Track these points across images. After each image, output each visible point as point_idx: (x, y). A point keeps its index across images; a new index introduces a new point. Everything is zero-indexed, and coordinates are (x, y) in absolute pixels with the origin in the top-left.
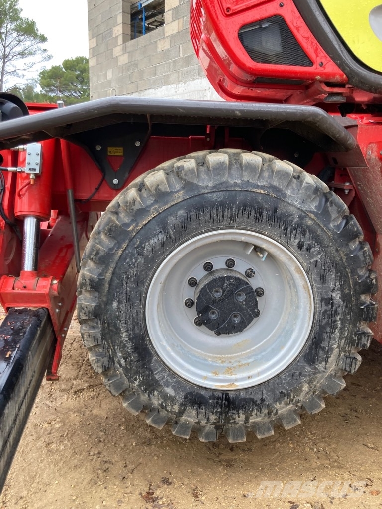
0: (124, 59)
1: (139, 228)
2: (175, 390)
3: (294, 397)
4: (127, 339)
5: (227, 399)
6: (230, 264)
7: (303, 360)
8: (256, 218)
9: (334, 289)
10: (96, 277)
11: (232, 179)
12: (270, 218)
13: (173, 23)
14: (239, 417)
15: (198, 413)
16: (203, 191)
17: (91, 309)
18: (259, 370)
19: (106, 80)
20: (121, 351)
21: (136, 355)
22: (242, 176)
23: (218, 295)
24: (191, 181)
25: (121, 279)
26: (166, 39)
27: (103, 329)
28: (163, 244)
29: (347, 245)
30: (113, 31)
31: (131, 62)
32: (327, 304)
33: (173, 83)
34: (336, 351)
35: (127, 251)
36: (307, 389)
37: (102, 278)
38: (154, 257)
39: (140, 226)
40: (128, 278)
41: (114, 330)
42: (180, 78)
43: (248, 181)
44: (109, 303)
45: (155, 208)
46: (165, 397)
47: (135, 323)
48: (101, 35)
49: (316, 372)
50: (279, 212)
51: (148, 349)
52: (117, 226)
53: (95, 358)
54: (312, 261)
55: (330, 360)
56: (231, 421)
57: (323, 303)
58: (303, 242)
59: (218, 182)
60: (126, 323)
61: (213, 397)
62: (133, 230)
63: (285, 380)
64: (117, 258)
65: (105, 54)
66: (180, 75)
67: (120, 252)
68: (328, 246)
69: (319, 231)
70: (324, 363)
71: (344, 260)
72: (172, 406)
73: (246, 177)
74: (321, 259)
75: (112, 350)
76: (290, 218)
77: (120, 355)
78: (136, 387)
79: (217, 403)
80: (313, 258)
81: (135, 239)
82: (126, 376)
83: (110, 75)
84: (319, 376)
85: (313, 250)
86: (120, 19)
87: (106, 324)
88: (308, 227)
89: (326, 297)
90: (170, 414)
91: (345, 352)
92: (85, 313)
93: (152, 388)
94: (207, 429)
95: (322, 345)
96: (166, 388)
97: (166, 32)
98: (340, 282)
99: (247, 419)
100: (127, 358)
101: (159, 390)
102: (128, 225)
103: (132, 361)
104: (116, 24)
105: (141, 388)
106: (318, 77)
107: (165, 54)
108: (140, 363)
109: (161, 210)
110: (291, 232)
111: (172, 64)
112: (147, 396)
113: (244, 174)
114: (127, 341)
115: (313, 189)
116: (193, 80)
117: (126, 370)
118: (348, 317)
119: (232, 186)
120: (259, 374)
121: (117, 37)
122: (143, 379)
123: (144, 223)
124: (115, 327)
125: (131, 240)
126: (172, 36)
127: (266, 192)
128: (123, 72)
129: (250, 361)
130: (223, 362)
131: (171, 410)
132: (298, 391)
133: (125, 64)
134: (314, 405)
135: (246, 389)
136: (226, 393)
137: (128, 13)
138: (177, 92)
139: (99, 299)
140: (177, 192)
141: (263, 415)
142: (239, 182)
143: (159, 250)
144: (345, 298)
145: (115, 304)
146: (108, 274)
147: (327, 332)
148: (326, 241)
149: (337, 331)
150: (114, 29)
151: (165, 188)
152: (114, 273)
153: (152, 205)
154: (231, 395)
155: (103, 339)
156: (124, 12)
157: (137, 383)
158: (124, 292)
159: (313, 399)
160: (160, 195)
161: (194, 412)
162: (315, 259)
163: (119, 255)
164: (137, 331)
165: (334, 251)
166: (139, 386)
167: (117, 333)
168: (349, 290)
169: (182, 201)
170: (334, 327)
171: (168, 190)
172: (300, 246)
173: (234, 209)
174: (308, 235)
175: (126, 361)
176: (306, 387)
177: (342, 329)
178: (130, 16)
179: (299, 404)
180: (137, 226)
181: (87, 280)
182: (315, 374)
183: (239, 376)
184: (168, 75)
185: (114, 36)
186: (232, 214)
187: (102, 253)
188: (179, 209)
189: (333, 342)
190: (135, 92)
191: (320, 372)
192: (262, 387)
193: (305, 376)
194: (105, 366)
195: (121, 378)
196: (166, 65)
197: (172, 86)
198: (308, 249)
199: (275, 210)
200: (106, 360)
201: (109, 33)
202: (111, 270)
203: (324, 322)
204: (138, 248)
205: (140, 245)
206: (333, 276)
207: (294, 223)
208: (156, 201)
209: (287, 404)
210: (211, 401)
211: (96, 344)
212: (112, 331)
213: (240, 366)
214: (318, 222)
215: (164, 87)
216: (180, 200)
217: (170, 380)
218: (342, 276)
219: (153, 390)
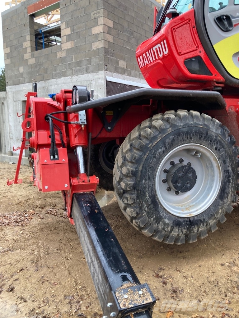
0: (32, 61)
1: (153, 145)
2: (169, 220)
3: (216, 216)
4: (149, 198)
5: (190, 221)
6: (181, 161)
7: (218, 198)
8: (200, 138)
9: (229, 166)
10: (134, 169)
11: (190, 122)
12: (205, 137)
13: (67, 43)
14: (195, 229)
15: (179, 230)
16: (179, 128)
17: (132, 185)
18: (200, 206)
19: (18, 73)
20: (146, 204)
21: (153, 205)
22: (193, 120)
23: (181, 175)
24: (174, 123)
25: (146, 169)
26: (63, 51)
27: (138, 194)
28: (163, 152)
29: (232, 147)
30: (23, 44)
31: (37, 63)
32: (226, 173)
33: (69, 76)
34: (231, 193)
35: (149, 156)
36: (221, 212)
37: (137, 170)
38: (160, 158)
39: (154, 144)
40: (149, 168)
41: (143, 193)
42: (74, 73)
43: (196, 122)
44: (141, 181)
45: (160, 136)
46: (165, 224)
47: (152, 190)
48: (14, 46)
49: (224, 203)
50: (208, 135)
51: (157, 201)
52: (143, 145)
53: (133, 209)
54: (220, 155)
55: (229, 197)
56: (192, 232)
57: (225, 172)
58: (217, 147)
59: (185, 123)
60: (148, 190)
61: (184, 221)
62: (151, 146)
63: (212, 209)
64: (144, 159)
65: (17, 57)
66: (74, 71)
67: (146, 157)
68: (226, 148)
69: (223, 142)
70: (226, 199)
71: (232, 153)
72: (167, 228)
73: (195, 121)
74: (224, 154)
75: (142, 204)
76: (212, 137)
77: (145, 206)
78: (152, 221)
79: (186, 224)
80: (221, 153)
81: (152, 150)
82: (148, 216)
83: (21, 70)
84: (225, 205)
85: (221, 150)
86: (28, 38)
87: (139, 192)
88: (219, 140)
89: (226, 170)
90: (166, 232)
91: (233, 193)
92: (129, 187)
93: (159, 220)
94: (182, 237)
95: (226, 191)
96: (165, 220)
97: (63, 48)
98: (231, 163)
99: (198, 229)
100: (148, 207)
101: (162, 221)
102: (148, 144)
103: (151, 208)
104: (25, 40)
105: (154, 221)
106: (215, 80)
107: (63, 60)
108: (154, 209)
109: (163, 136)
110: (213, 143)
111: (67, 65)
112: (157, 225)
113: (194, 119)
114: (148, 198)
115: (219, 125)
116: (83, 74)
117: (148, 213)
118: (234, 177)
119: (190, 125)
120: (201, 208)
121: (26, 48)
122: (155, 216)
123: (156, 143)
124: (143, 192)
125: (150, 151)
126: (67, 50)
127: (203, 127)
128: (32, 69)
129: (194, 204)
130: (182, 206)
131: (167, 230)
132: (217, 213)
133: (33, 64)
134: (223, 219)
135: (197, 215)
136: (189, 218)
137: (33, 35)
138: (72, 81)
139: (135, 179)
140: (169, 128)
141: (204, 226)
142: (192, 123)
143: (162, 154)
144: (233, 169)
145: (144, 181)
146: (140, 168)
147: (227, 185)
148: (226, 146)
149: (231, 184)
150: (24, 43)
151: (163, 127)
152: (143, 167)
153: (158, 135)
154: (191, 219)
155: (137, 199)
156: (31, 34)
157: (152, 219)
158: (148, 175)
159: (223, 216)
160: (161, 130)
161: (177, 230)
162: (221, 154)
163: (145, 158)
164: (152, 193)
165: (228, 150)
166: (154, 220)
167: (144, 195)
168: (234, 166)
169: (171, 132)
170: (229, 182)
171: (165, 128)
172: (216, 149)
173: (192, 135)
174: (219, 144)
175: (148, 209)
176: (220, 211)
177: (232, 183)
178: (34, 36)
179: (218, 219)
180: (153, 144)
181: (130, 171)
182: (224, 204)
183: (193, 210)
184: (65, 71)
185: (24, 47)
186: (191, 137)
187: (137, 158)
188: (170, 136)
189: (230, 189)
190: (41, 81)
191: (225, 203)
192: (203, 213)
193: (220, 206)
194: (138, 213)
195: (145, 218)
196: (63, 66)
197: (69, 77)
198: (219, 150)
199: (207, 134)
200: (138, 209)
201: (21, 45)
202: (141, 165)
203: (226, 180)
204: (153, 154)
205: (154, 153)
206: (228, 161)
207: (214, 139)
208: (160, 133)
209: (213, 220)
210: (183, 223)
211: (134, 202)
212: (142, 194)
213: (190, 207)
214: (222, 138)
215: (63, 78)
216: (170, 132)
217: (166, 216)
218: (231, 160)
219: (160, 221)
